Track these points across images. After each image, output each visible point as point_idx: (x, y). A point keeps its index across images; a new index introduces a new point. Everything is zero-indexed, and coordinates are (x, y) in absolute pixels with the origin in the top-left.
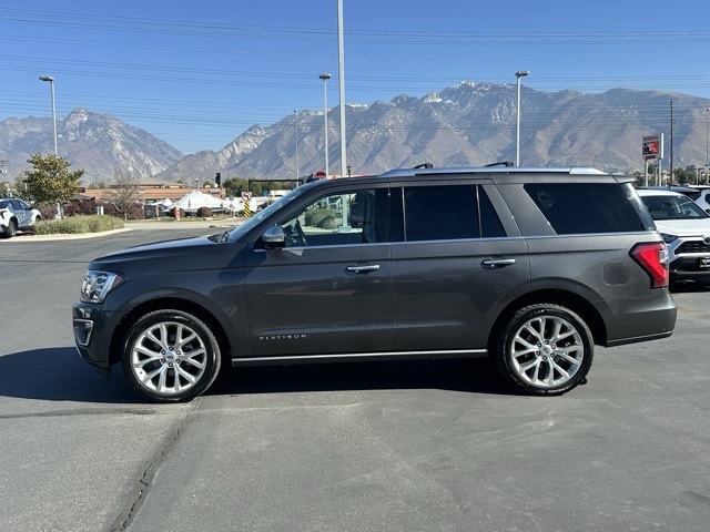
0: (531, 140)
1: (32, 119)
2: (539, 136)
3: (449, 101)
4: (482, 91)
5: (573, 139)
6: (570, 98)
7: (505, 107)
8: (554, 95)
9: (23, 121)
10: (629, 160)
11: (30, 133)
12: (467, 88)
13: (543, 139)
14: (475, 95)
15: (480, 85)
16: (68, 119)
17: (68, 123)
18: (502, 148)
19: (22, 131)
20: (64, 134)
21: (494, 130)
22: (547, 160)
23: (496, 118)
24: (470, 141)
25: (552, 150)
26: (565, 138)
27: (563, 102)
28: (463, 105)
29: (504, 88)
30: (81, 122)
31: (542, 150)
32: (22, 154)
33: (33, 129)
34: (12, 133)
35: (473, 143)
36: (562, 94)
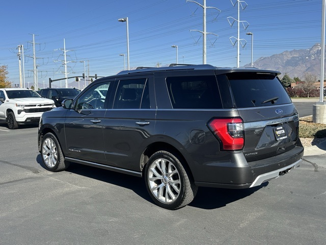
1: (295, 51)
9: (291, 52)
11: (293, 57)
16: (311, 49)
17: (311, 51)
19: (290, 56)
20: (309, 57)
30: (318, 50)
32: (289, 67)
33: (295, 55)
34: (285, 58)
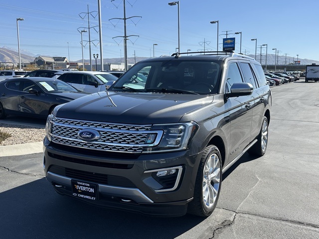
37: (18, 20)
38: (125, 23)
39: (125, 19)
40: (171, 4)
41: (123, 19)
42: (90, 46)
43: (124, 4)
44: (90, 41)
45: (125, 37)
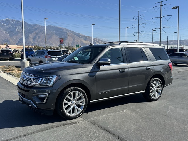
0: (28, 37)
2: (30, 36)
3: (3, 24)
4: (13, 22)
5: (39, 38)
6: (38, 26)
7: (20, 27)
8: (33, 25)
10: (53, 44)
12: (8, 20)
13: (31, 37)
14: (11, 23)
15: (12, 20)
18: (20, 38)
21: (17, 33)
22: (32, 42)
23: (17, 30)
24: (10, 36)
25: (34, 40)
26: (37, 37)
27: (36, 27)
28: (7, 25)
29: (19, 22)
31: (31, 40)
35: (11, 36)
36: (36, 25)
37: (92, 24)
38: (161, 20)
39: (161, 18)
40: (174, 8)
41: (160, 18)
42: (138, 36)
43: (161, 9)
44: (138, 33)
45: (161, 28)
